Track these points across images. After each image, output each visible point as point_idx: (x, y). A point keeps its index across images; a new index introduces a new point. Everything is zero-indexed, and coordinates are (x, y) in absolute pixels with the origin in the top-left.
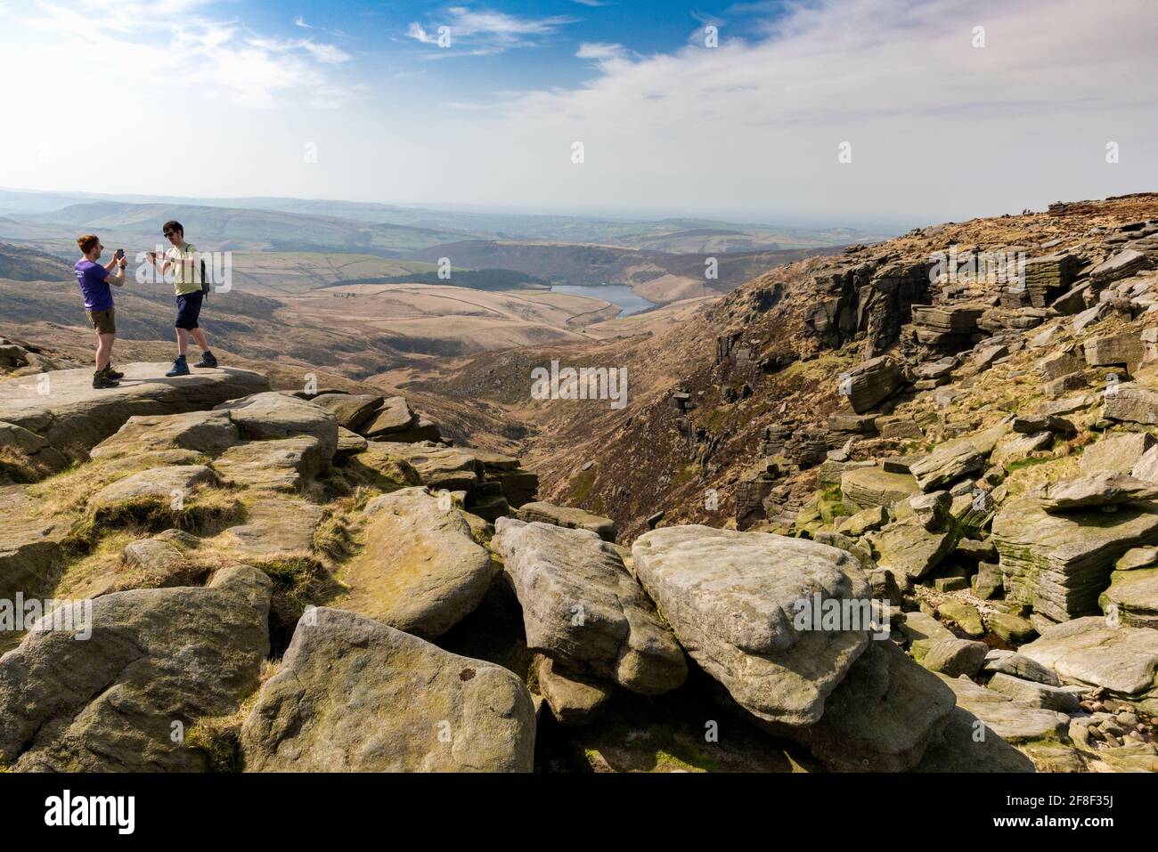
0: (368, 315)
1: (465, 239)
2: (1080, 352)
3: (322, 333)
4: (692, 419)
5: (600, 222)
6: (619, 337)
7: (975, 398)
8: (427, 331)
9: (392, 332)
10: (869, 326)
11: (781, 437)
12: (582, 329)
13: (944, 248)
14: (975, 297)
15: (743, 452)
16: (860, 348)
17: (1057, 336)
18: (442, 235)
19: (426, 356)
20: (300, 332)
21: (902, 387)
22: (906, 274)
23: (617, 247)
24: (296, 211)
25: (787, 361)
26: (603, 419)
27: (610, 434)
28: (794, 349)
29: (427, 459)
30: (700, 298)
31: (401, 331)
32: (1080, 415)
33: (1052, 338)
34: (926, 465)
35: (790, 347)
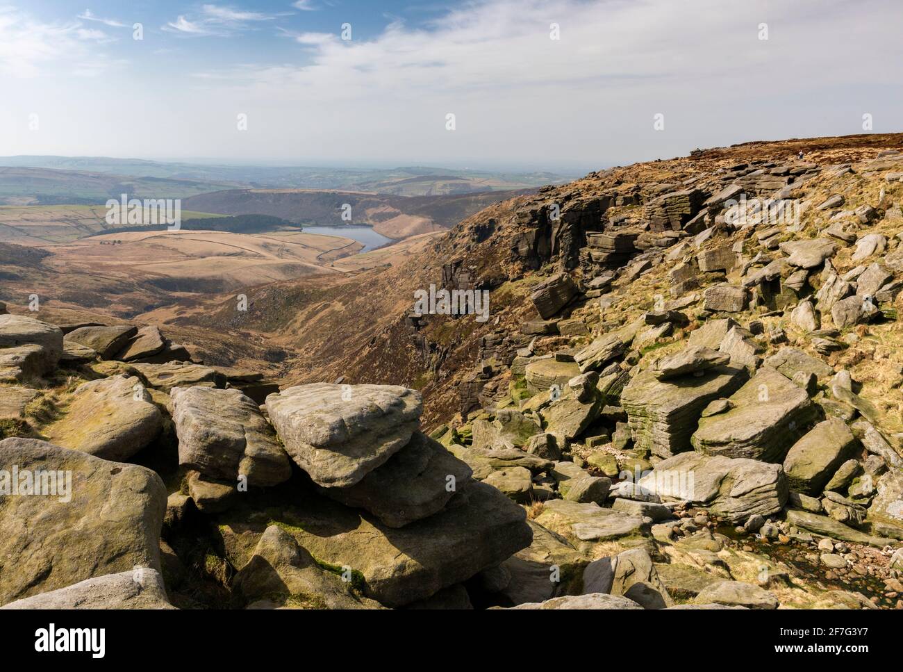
0: (134, 260)
1: (222, 189)
2: (695, 263)
3: (90, 278)
4: (425, 334)
5: (341, 172)
6: (363, 269)
7: (626, 301)
8: (191, 271)
9: (156, 274)
10: (561, 250)
11: (494, 344)
12: (331, 264)
13: (613, 187)
14: (633, 224)
15: (467, 358)
16: (555, 268)
17: (685, 251)
18: (200, 186)
19: (191, 294)
20: (69, 278)
21: (576, 297)
22: (586, 208)
23: (357, 192)
24: (60, 168)
25: (499, 281)
26: (352, 340)
27: (358, 352)
28: (504, 271)
29: (172, 374)
30: (430, 233)
31: (166, 272)
32: (692, 309)
33: (681, 253)
34: (585, 354)
35: (501, 270)
